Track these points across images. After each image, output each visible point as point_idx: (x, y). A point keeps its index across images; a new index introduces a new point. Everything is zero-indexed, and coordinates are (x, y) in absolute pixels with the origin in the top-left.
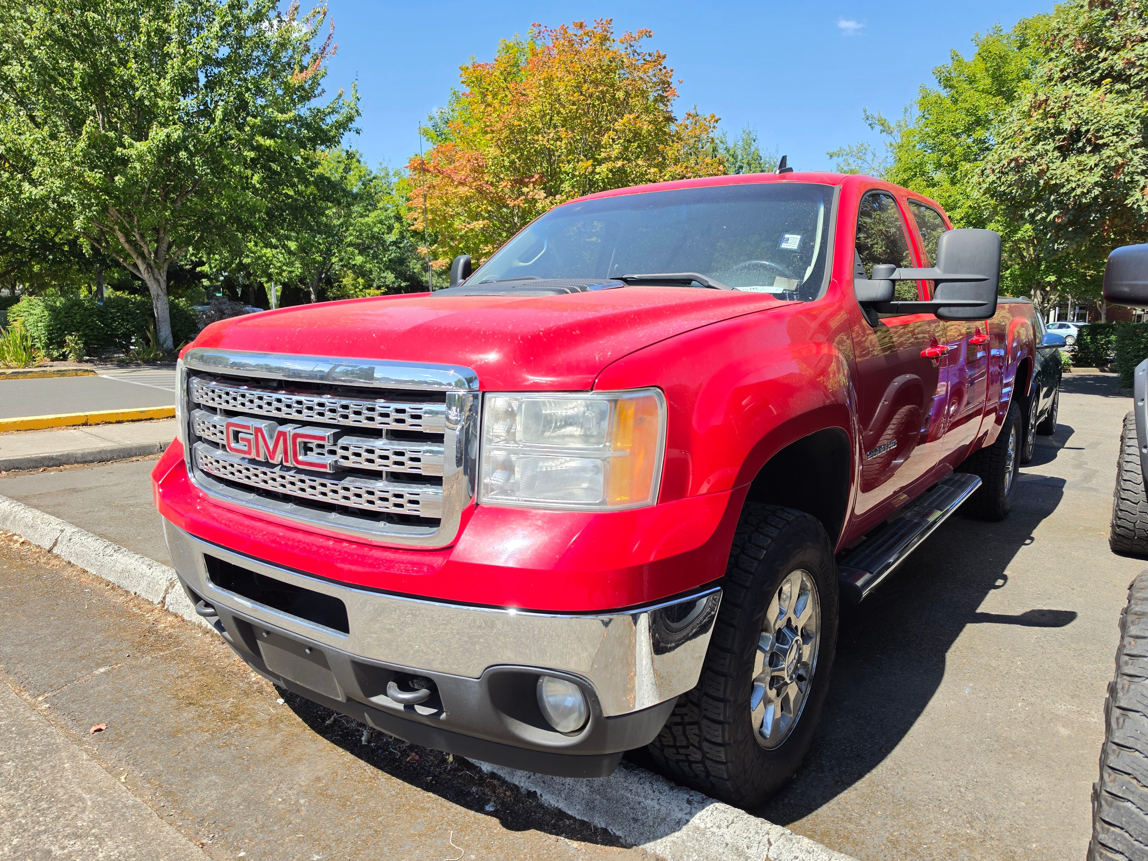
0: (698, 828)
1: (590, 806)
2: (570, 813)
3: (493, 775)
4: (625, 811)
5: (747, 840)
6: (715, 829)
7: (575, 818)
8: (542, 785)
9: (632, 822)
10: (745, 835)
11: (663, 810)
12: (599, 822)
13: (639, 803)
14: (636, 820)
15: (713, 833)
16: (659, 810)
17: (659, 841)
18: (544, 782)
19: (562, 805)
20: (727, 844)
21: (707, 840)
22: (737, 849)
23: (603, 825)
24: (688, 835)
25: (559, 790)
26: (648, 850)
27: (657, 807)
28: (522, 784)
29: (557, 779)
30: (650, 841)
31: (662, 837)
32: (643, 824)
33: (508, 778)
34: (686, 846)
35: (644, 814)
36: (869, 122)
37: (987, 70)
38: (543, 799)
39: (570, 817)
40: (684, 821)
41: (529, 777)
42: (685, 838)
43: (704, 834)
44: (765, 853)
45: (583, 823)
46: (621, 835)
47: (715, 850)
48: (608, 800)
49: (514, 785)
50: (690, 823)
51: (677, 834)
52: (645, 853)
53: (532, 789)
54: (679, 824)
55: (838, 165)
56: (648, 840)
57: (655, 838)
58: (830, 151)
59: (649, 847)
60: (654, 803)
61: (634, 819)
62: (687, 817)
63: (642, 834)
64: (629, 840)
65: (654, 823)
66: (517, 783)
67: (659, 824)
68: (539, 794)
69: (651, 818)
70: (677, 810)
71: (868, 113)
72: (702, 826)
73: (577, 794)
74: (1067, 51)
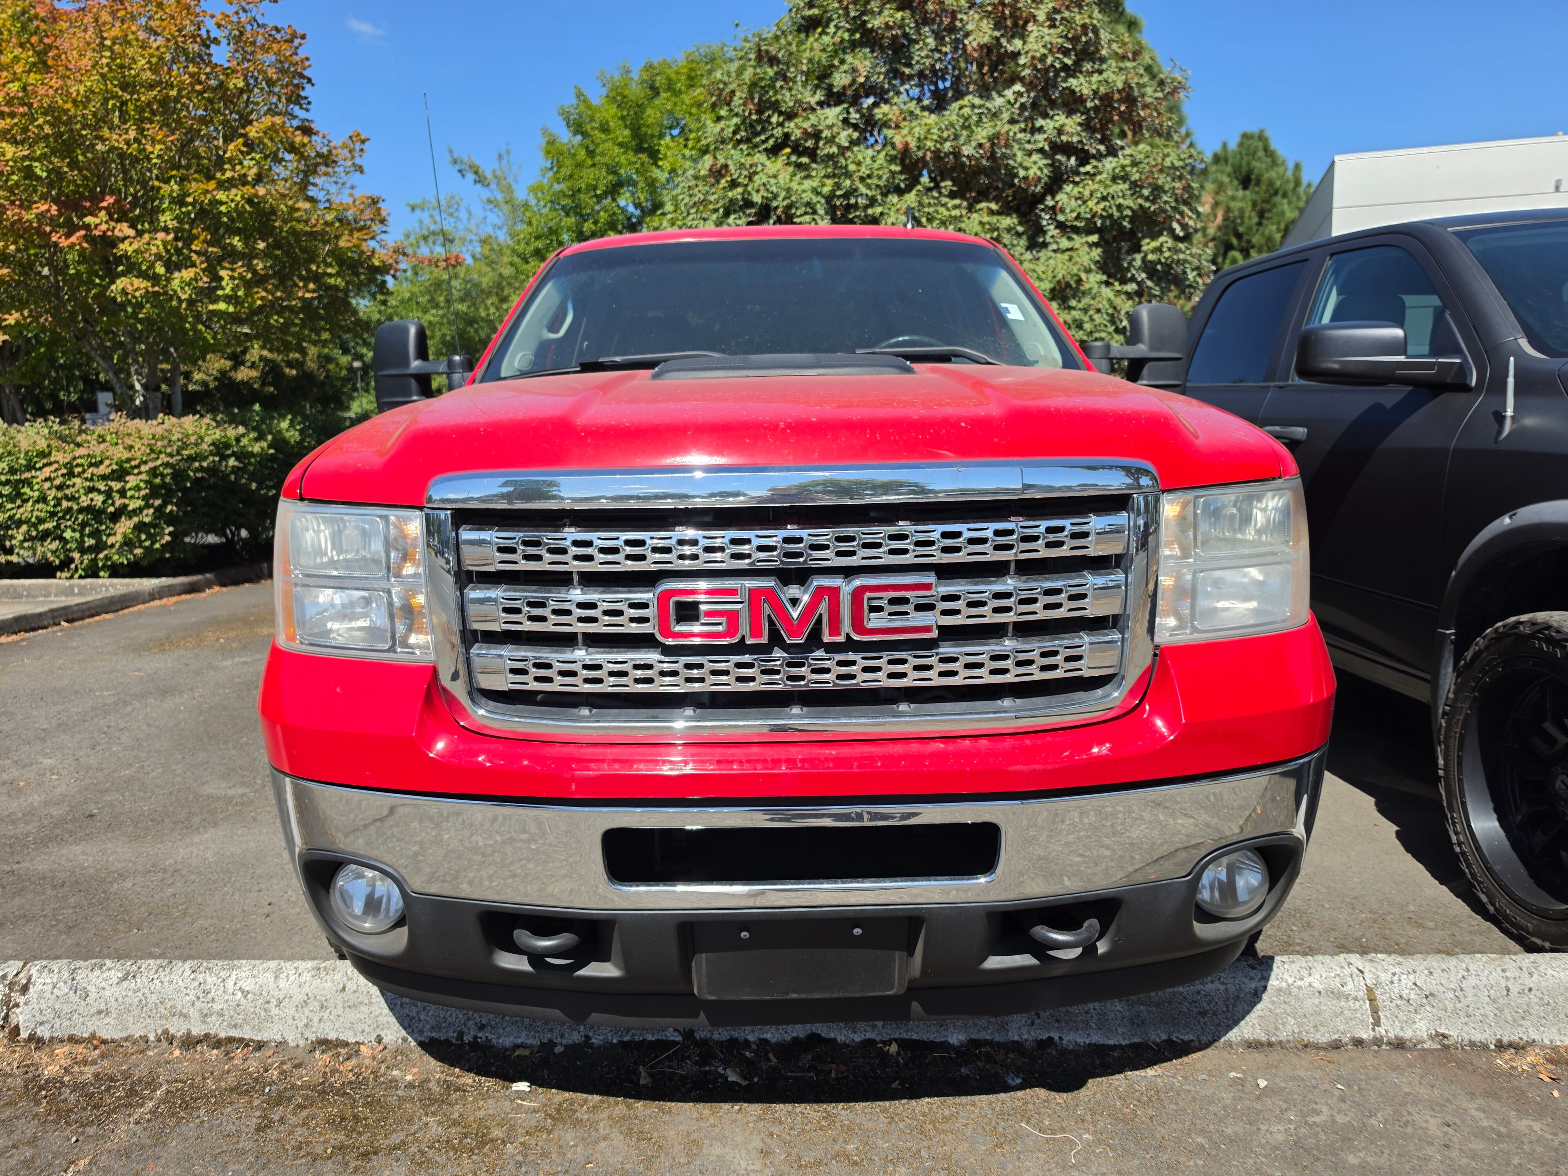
0: (1280, 990)
1: (1136, 1022)
2: (1111, 1042)
3: (974, 1043)
4: (1185, 1009)
5: (1338, 979)
6: (1299, 983)
7: (1121, 1045)
8: (1057, 1025)
9: (1199, 1018)
10: (1332, 975)
11: (1231, 988)
12: (1157, 1036)
13: (1198, 993)
14: (1203, 1013)
15: (1300, 988)
16: (1226, 989)
17: (1243, 1023)
18: (1058, 1021)
19: (1097, 1038)
20: (1320, 992)
21: (1297, 998)
22: (1333, 992)
23: (1164, 1037)
24: (1273, 1002)
25: (1083, 1022)
26: (1234, 1039)
27: (1222, 988)
28: (1025, 1037)
29: (1075, 1009)
30: (1232, 1029)
31: (1243, 1018)
32: (1215, 1014)
33: (998, 1038)
34: (1277, 1014)
35: (1209, 1003)
36: (458, 167)
37: (623, 118)
38: (1065, 1042)
39: (1114, 1047)
40: (1261, 988)
41: (1033, 1023)
42: (1271, 1006)
43: (1290, 993)
44: (1362, 983)
45: (1134, 1046)
46: (1191, 1037)
47: (1309, 1004)
48: (1157, 1005)
49: (1014, 1042)
50: (1269, 988)
51: (1259, 1006)
52: (1230, 1045)
53: (1045, 1036)
54: (1256, 996)
55: (421, 222)
56: (1230, 1028)
57: (1236, 1022)
58: (412, 202)
59: (1234, 1035)
60: (1217, 985)
61: (1200, 1013)
62: (1263, 983)
63: (1219, 1025)
64: (1204, 1039)
65: (1227, 1007)
66: (1016, 1038)
67: (1234, 1006)
68: (1056, 1038)
69: (1221, 1003)
70: (1246, 981)
71: (456, 155)
72: (1284, 985)
73: (1112, 1015)
74: (736, 110)
